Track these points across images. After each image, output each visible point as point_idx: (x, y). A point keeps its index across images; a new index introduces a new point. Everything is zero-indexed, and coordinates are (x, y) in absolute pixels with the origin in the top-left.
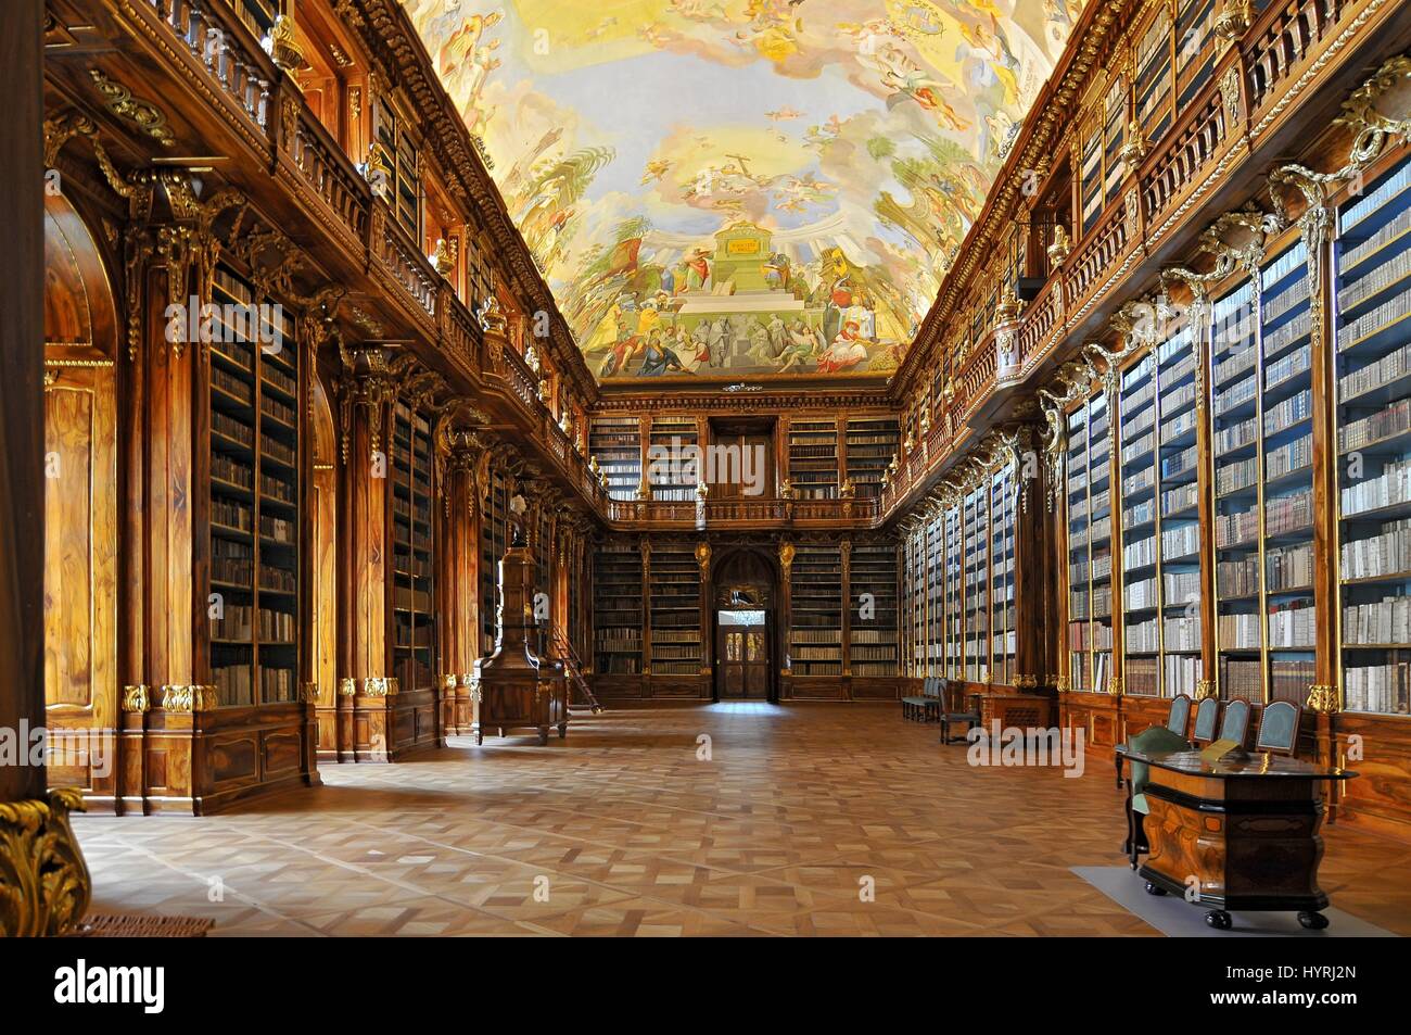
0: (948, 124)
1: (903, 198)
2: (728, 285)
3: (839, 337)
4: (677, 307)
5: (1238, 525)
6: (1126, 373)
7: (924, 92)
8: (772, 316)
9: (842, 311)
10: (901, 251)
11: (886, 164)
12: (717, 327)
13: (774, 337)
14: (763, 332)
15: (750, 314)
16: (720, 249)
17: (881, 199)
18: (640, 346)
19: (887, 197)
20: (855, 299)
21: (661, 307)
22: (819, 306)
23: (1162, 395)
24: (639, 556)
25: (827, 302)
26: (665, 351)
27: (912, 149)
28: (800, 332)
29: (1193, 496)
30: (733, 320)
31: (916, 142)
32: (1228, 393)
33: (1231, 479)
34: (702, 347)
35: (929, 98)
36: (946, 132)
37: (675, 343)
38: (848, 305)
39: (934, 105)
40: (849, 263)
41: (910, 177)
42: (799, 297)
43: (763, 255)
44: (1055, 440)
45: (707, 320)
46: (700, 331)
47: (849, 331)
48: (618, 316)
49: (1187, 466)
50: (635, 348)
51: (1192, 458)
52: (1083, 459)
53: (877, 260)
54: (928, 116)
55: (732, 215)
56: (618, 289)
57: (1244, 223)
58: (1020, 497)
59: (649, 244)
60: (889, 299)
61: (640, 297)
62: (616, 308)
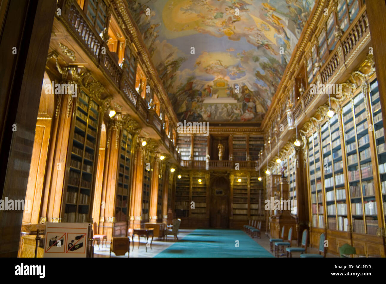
0: (273, 54)
1: (263, 73)
2: (216, 95)
3: (247, 111)
4: (202, 101)
5: (354, 175)
6: (322, 126)
7: (267, 45)
8: (228, 105)
9: (247, 104)
10: (263, 87)
11: (257, 63)
12: (213, 107)
13: (229, 110)
14: (226, 109)
15: (222, 104)
16: (214, 85)
17: (256, 73)
18: (192, 112)
19: (258, 72)
20: (251, 100)
21: (198, 101)
22: (241, 102)
23: (332, 133)
25: (243, 101)
26: (199, 114)
27: (264, 60)
28: (236, 109)
29: (342, 165)
30: (218, 105)
31: (265, 58)
32: (349, 134)
33: (352, 159)
34: (209, 113)
35: (268, 47)
36: (273, 55)
37: (202, 112)
38: (249, 101)
39: (269, 48)
40: (249, 90)
41: (264, 67)
42: (235, 99)
43: (226, 87)
44: (305, 146)
45: (211, 105)
46: (209, 108)
47: (249, 109)
48: (186, 104)
49: (339, 156)
50: (191, 112)
51: (341, 153)
52: (313, 152)
53: (256, 89)
54: (268, 51)
55: (218, 76)
56: (186, 96)
57: (347, 86)
58: (296, 163)
59: (195, 83)
60: (260, 100)
61: (192, 98)
62: (186, 101)
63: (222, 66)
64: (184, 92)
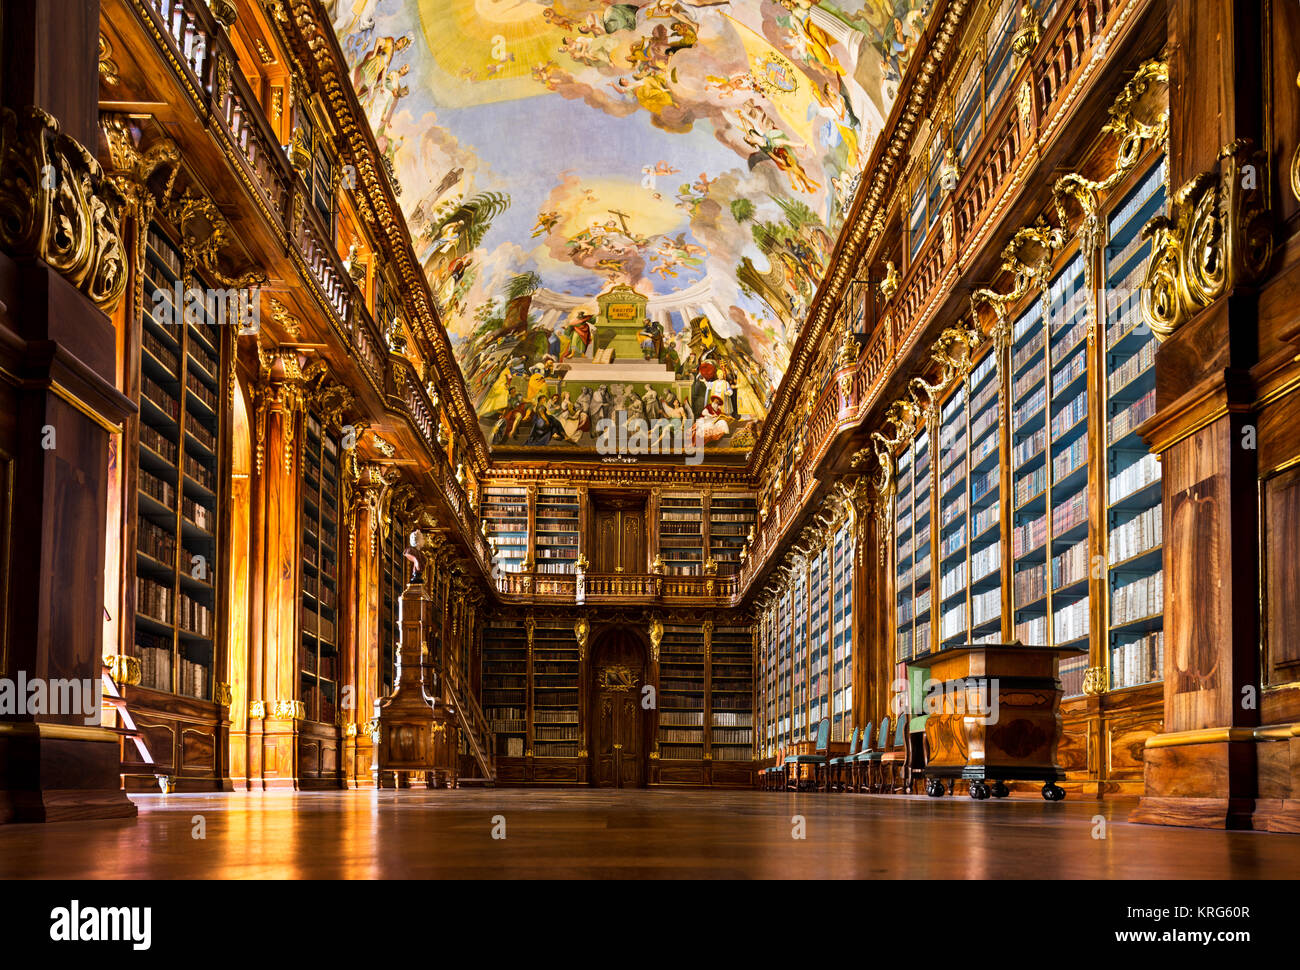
0: (800, 185)
1: (762, 264)
2: (608, 352)
3: (705, 412)
4: (562, 373)
5: (1031, 533)
6: (944, 406)
7: (781, 152)
8: (647, 387)
9: (708, 385)
10: (760, 321)
11: (747, 226)
12: (598, 396)
13: (648, 408)
14: (638, 403)
15: (627, 383)
16: (601, 314)
17: (742, 265)
18: (528, 412)
19: (747, 262)
20: (720, 373)
21: (548, 373)
22: (688, 378)
23: (972, 422)
24: (525, 633)
25: (695, 374)
26: (551, 418)
27: (769, 212)
28: (671, 405)
29: (995, 514)
30: (613, 389)
31: (773, 205)
32: (1024, 409)
33: (1025, 492)
34: (584, 416)
35: (785, 158)
36: (799, 195)
37: (560, 411)
38: (713, 378)
39: (788, 165)
40: (715, 335)
41: (768, 242)
42: (670, 368)
43: (639, 322)
44: (886, 483)
45: (589, 388)
46: (582, 399)
47: (714, 405)
48: (509, 381)
49: (992, 486)
50: (524, 415)
51: (995, 478)
52: (910, 499)
53: (739, 331)
55: (613, 277)
56: (509, 351)
57: (1036, 238)
58: (857, 550)
59: (539, 304)
60: (749, 373)
61: (528, 362)
62: (506, 371)
63: (628, 235)
64: (501, 334)
